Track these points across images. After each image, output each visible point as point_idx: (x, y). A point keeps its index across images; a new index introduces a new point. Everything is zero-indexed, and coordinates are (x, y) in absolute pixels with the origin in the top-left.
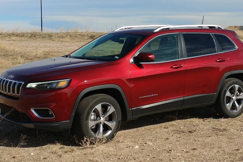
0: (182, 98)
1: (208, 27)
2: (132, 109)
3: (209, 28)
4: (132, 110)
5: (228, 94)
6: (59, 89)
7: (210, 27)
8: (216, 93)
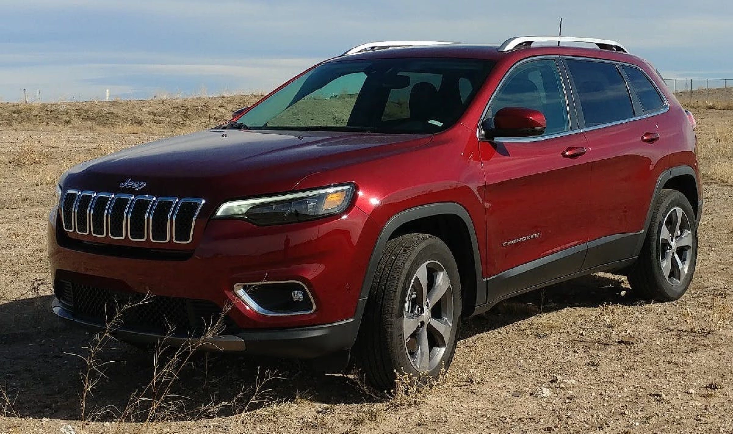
0: (583, 247)
1: (596, 43)
2: (488, 279)
3: (598, 48)
4: (487, 281)
5: (665, 233)
6: (326, 217)
7: (602, 46)
8: (643, 231)
